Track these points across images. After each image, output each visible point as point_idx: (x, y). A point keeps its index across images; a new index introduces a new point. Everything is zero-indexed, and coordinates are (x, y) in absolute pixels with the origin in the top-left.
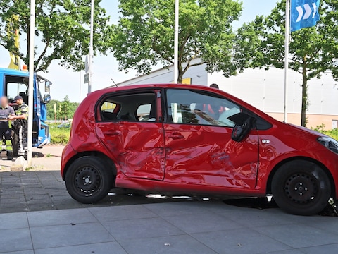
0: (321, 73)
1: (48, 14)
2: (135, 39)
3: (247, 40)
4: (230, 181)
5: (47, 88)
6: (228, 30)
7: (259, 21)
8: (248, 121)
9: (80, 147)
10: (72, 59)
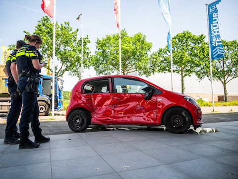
0: (190, 74)
1: (63, 50)
2: (103, 61)
3: (155, 60)
4: (144, 119)
5: (62, 83)
6: (146, 55)
7: (160, 51)
8: (151, 90)
9: (74, 106)
10: (75, 71)
